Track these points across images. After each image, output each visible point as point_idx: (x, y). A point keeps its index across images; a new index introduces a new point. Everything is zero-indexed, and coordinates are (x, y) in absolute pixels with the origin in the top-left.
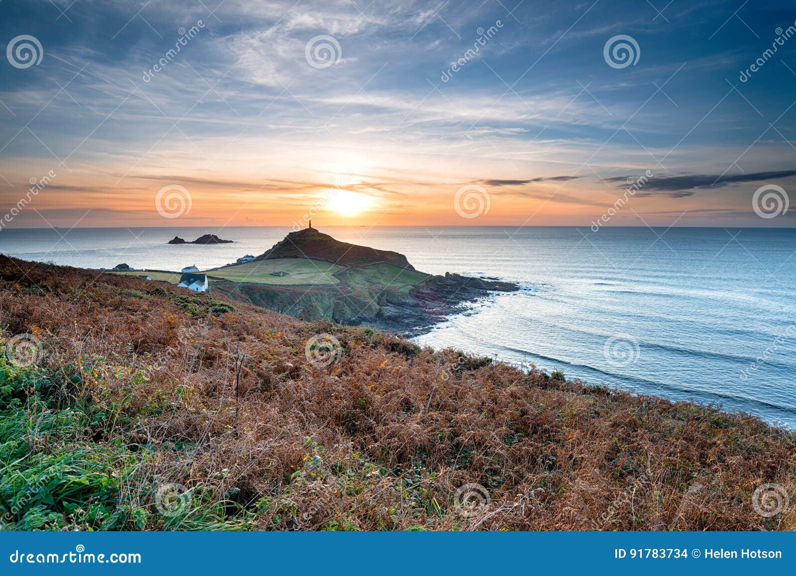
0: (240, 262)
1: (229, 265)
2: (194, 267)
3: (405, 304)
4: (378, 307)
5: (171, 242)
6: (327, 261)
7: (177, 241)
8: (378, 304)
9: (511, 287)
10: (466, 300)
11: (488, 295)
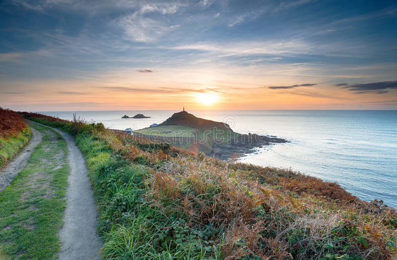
0: (151, 127)
1: (146, 128)
2: (130, 129)
3: (226, 147)
4: (212, 149)
5: (123, 118)
6: (190, 126)
7: (126, 117)
8: (213, 147)
9: (282, 141)
10: (257, 146)
11: (269, 144)
